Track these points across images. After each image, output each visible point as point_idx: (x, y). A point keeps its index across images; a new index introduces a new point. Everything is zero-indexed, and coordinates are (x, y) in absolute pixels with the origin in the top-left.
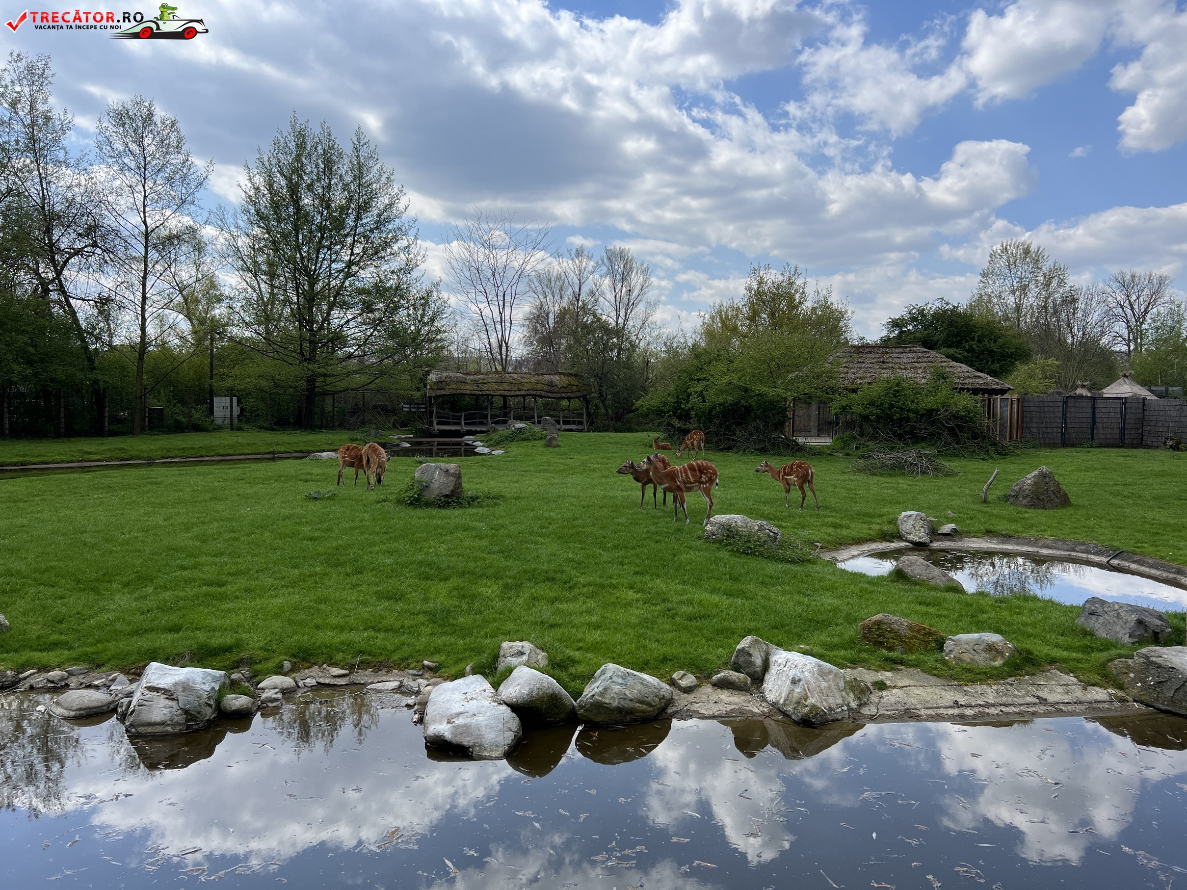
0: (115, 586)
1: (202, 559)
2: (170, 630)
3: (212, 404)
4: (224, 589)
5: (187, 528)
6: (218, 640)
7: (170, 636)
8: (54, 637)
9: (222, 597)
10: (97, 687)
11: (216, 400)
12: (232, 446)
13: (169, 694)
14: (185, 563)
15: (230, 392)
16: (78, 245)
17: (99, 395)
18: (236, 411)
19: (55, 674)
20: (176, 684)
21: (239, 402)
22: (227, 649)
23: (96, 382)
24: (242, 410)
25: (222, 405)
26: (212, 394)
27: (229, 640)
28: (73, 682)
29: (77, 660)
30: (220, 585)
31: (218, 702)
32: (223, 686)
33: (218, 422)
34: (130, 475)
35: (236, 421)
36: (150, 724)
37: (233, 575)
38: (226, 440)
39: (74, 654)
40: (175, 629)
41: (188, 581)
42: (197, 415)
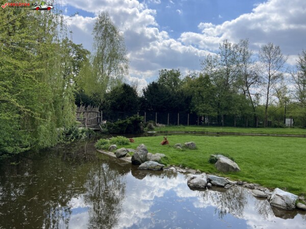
0: (264, 166)
1: (287, 163)
2: (280, 180)
3: (285, 120)
4: (294, 172)
5: (282, 154)
6: (294, 186)
7: (280, 182)
8: (250, 175)
9: (294, 175)
10: (261, 191)
11: (286, 120)
12: (291, 132)
13: (282, 198)
14: (282, 163)
15: (291, 117)
16: (253, 81)
17: (255, 118)
18: (292, 122)
19: (251, 184)
20: (284, 196)
21: (293, 120)
22: (297, 190)
23: (255, 114)
24: (294, 122)
25: (288, 121)
26: (285, 118)
27: (298, 187)
28: (256, 188)
29: (256, 182)
30: (293, 171)
31: (296, 204)
32: (297, 200)
33: (287, 125)
34: (264, 138)
35: (292, 125)
36: (276, 204)
37: (297, 169)
38: (289, 130)
39: (256, 180)
40: (281, 180)
41: (284, 168)
42: (281, 123)
